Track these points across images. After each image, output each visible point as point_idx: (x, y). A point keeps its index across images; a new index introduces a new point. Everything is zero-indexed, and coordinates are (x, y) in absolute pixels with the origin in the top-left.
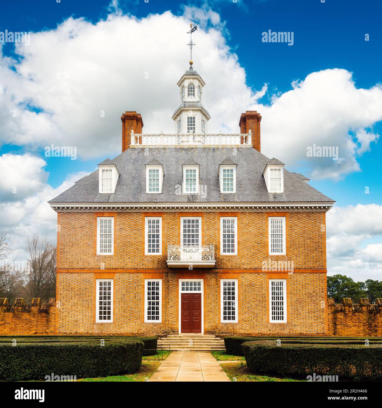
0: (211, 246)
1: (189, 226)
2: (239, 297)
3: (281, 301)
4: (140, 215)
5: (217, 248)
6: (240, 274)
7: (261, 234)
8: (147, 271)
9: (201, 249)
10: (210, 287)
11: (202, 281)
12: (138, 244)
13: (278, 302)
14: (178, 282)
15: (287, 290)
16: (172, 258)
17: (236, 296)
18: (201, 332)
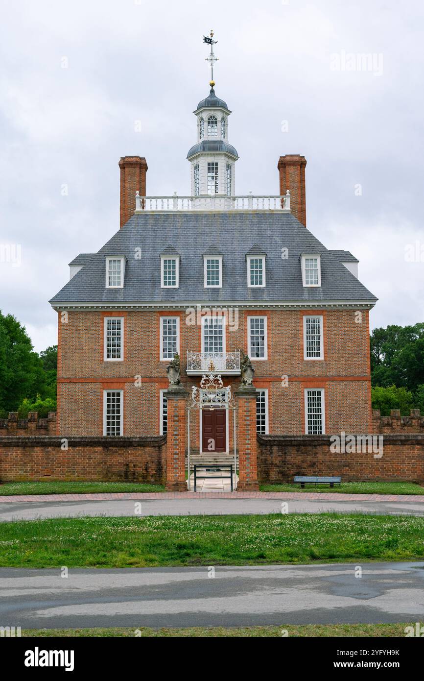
0: (236, 353)
2: (269, 409)
3: (319, 413)
4: (154, 314)
5: (243, 354)
6: (270, 383)
7: (295, 335)
8: (163, 380)
9: (225, 357)
12: (152, 348)
13: (316, 415)
15: (325, 400)
16: (192, 367)
17: (267, 408)
18: (225, 451)
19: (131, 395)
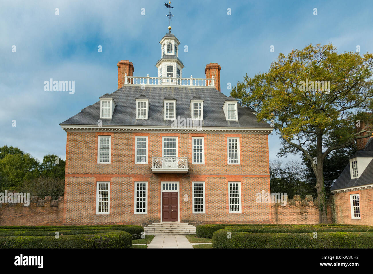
0: (185, 158)
1: (168, 143)
2: (206, 195)
3: (237, 197)
4: (132, 134)
5: (189, 159)
6: (207, 178)
7: (222, 149)
8: (137, 176)
9: (177, 161)
10: (184, 187)
11: (178, 183)
12: (130, 156)
13: (235, 198)
14: (160, 184)
15: (241, 189)
16: (155, 166)
17: (204, 194)
18: (177, 221)
19: (115, 185)
